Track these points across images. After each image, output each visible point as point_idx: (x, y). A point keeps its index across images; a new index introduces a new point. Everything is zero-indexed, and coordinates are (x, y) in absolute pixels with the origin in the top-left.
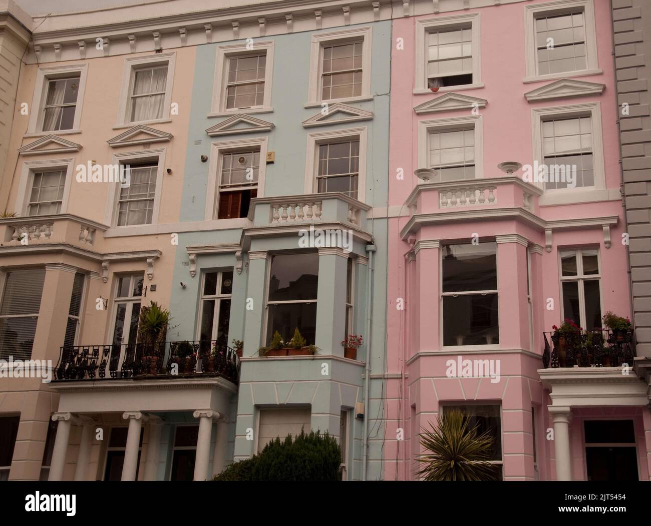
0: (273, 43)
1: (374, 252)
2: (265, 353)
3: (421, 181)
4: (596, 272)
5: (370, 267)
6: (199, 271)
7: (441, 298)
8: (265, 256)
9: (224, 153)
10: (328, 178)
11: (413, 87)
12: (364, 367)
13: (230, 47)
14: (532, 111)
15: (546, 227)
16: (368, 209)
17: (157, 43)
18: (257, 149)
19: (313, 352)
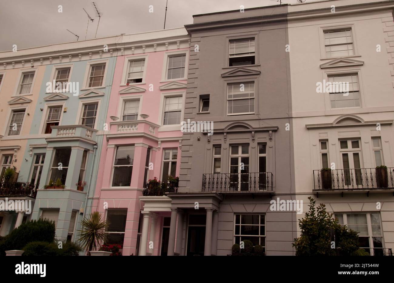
0: (73, 65)
1: (96, 148)
2: (46, 187)
3: (112, 121)
4: (176, 159)
5: (94, 154)
6: (33, 154)
7: (113, 167)
8: (52, 149)
9: (50, 107)
10: (86, 118)
11: (121, 82)
12: (86, 194)
13: (58, 66)
14: (161, 94)
15: (158, 140)
16: (96, 131)
17: (32, 64)
18: (61, 106)
19: (63, 188)
